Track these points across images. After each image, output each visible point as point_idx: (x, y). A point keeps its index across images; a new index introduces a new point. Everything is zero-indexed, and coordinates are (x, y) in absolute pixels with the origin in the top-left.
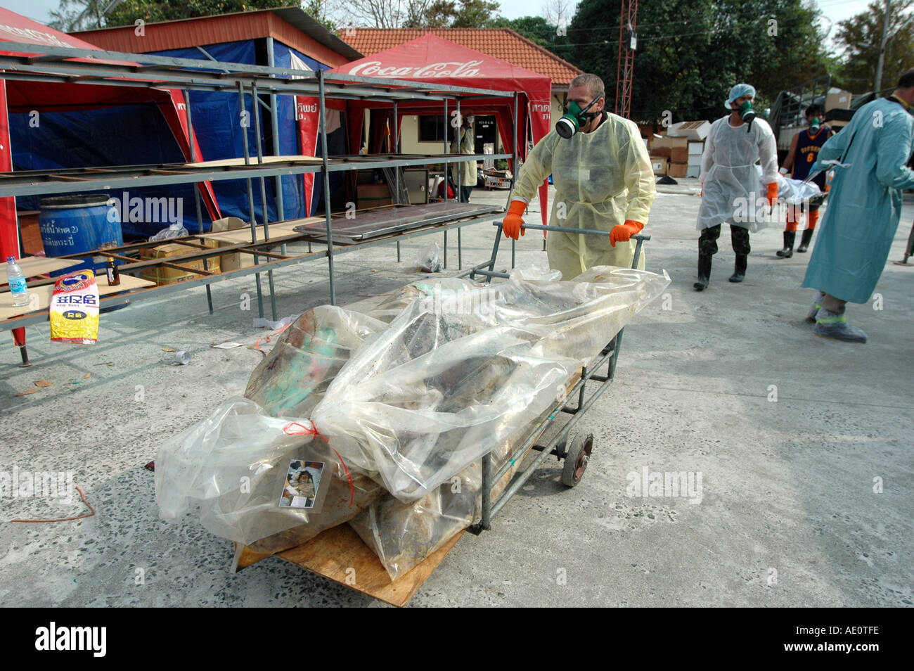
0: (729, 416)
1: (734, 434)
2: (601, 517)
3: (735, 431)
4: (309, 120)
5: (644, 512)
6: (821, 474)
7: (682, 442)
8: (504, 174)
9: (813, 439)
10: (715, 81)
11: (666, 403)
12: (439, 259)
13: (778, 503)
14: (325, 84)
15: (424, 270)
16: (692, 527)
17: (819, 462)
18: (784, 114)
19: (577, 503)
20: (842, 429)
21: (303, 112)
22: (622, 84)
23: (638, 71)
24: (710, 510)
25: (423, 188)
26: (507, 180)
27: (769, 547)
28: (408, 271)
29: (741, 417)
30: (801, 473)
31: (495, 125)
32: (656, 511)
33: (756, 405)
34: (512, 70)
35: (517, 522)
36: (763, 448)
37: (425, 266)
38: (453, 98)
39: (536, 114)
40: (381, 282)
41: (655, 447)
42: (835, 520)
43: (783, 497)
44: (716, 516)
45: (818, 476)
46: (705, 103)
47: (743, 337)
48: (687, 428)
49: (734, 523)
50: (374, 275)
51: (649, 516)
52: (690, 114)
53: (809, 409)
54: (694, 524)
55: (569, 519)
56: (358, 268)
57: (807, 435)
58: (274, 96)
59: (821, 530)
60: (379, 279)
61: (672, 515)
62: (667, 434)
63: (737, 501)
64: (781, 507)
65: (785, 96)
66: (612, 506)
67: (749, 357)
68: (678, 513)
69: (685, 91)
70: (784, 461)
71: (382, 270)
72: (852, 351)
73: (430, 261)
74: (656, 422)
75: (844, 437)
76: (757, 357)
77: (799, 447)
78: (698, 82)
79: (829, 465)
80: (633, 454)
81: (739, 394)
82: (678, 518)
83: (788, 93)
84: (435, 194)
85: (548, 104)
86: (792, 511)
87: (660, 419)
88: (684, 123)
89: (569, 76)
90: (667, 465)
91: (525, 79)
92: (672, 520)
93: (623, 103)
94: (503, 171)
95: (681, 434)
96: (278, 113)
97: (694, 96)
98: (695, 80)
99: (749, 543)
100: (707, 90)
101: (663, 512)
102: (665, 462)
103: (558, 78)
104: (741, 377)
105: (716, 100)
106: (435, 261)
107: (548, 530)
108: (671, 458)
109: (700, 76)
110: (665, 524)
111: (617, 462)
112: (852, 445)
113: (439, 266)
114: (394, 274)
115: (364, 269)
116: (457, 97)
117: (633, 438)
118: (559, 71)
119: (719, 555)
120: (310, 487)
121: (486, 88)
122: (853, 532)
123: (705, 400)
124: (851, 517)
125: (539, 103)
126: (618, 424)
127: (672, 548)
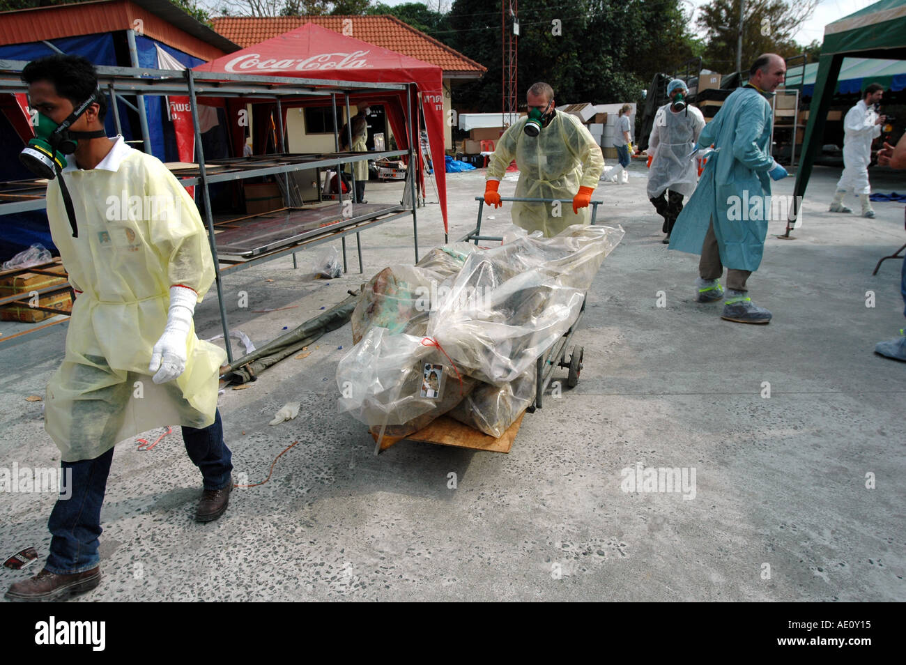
0: (659, 420)
1: (667, 440)
2: (549, 561)
3: (667, 437)
4: (184, 120)
5: (593, 548)
6: (760, 478)
7: (617, 457)
8: (397, 165)
9: (744, 438)
10: (594, 63)
11: (595, 412)
12: (338, 264)
13: (725, 518)
14: (195, 82)
15: (323, 277)
16: (644, 560)
17: (755, 464)
18: (660, 95)
19: (520, 547)
20: (769, 423)
21: (177, 112)
22: (508, 69)
23: (523, 56)
24: (659, 536)
25: (315, 185)
26: (401, 171)
27: (726, 575)
28: (306, 279)
29: (671, 421)
30: (740, 479)
31: (383, 114)
32: (605, 546)
33: (683, 404)
34: (400, 61)
35: (458, 581)
36: (698, 454)
37: (324, 272)
38: (342, 93)
39: (429, 106)
40: (278, 293)
41: (592, 465)
42: (782, 531)
43: (729, 511)
44: (667, 543)
45: (757, 480)
46: (585, 85)
47: (657, 327)
48: (620, 439)
49: (687, 550)
50: (269, 286)
51: (598, 553)
52: (572, 97)
53: (734, 403)
54: (646, 556)
55: (514, 568)
56: (252, 279)
57: (737, 435)
58: (142, 97)
59: (771, 545)
60: (275, 290)
61: (622, 548)
62: (601, 449)
63: (684, 522)
64: (729, 523)
65: (660, 77)
66: (558, 545)
67: (667, 350)
68: (628, 545)
69: (566, 74)
70: (722, 467)
71: (277, 279)
72: (760, 334)
73: (329, 267)
74: (588, 436)
75: (773, 432)
76: (673, 349)
77: (733, 449)
78: (577, 65)
79: (765, 466)
80: (569, 477)
81: (664, 394)
82: (628, 550)
83: (663, 75)
84: (327, 190)
85: (440, 94)
86: (740, 526)
87: (591, 431)
88: (568, 106)
89: (454, 62)
90: (607, 487)
91: (415, 69)
92: (623, 554)
93: (510, 87)
94: (396, 162)
95: (615, 447)
96: (147, 115)
97: (575, 79)
98: (575, 63)
99: (705, 572)
100: (587, 72)
101: (612, 546)
102: (605, 483)
103: (444, 65)
104: (663, 373)
105: (595, 82)
106: (335, 266)
107: (494, 586)
108: (610, 477)
109: (579, 58)
110: (617, 561)
111: (556, 489)
112: (781, 441)
113: (339, 270)
114: (291, 283)
115: (258, 280)
116: (345, 91)
117: (567, 457)
118: (444, 58)
119: (678, 592)
120: (436, 383)
121: (375, 81)
122: (803, 544)
123: (633, 405)
124: (798, 526)
125: (430, 94)
126: (549, 442)
127: (629, 590)
